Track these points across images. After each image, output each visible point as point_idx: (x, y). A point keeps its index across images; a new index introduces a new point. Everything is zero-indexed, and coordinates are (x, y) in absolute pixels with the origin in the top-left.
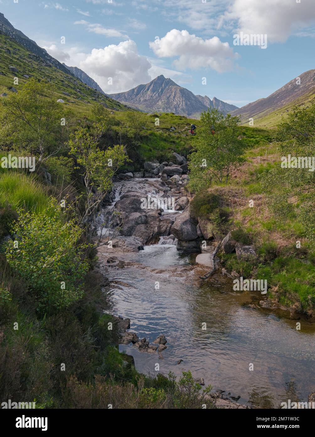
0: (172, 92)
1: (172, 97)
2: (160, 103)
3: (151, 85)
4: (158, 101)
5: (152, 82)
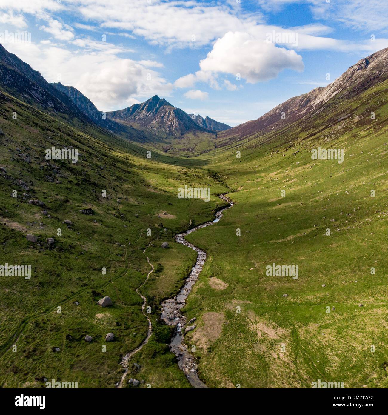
0: (166, 112)
1: (166, 117)
2: (154, 122)
3: (146, 104)
4: (152, 120)
5: (147, 102)
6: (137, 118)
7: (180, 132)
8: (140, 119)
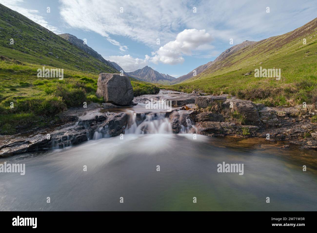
0: (151, 72)
1: (151, 74)
2: (146, 76)
3: (143, 69)
4: (145, 75)
5: (143, 68)
6: (139, 74)
7: (156, 79)
8: (141, 75)
